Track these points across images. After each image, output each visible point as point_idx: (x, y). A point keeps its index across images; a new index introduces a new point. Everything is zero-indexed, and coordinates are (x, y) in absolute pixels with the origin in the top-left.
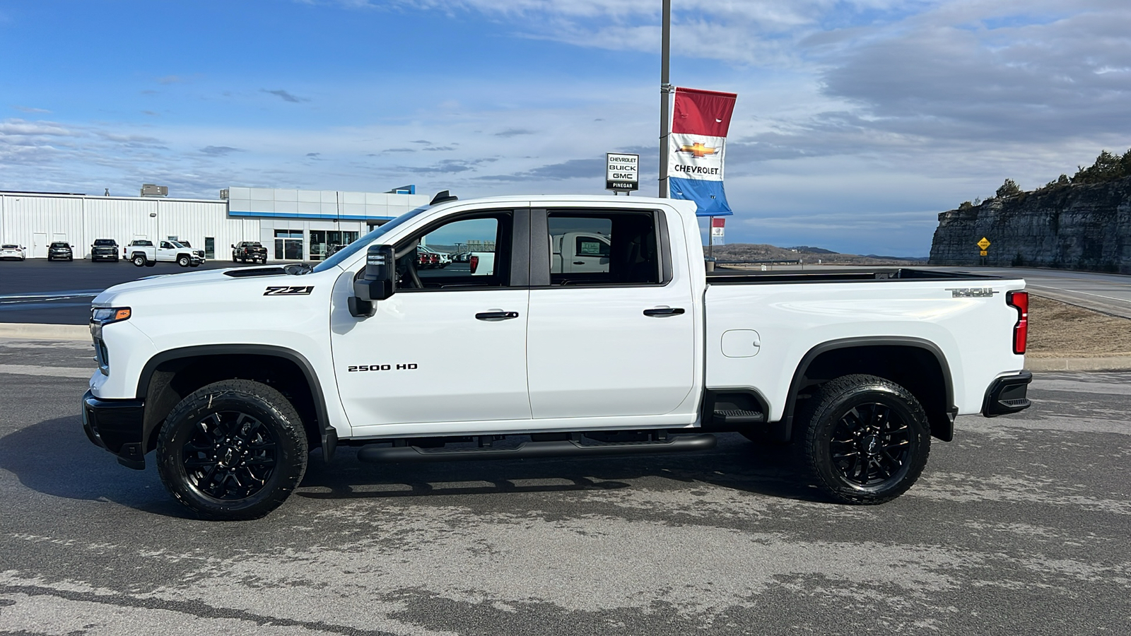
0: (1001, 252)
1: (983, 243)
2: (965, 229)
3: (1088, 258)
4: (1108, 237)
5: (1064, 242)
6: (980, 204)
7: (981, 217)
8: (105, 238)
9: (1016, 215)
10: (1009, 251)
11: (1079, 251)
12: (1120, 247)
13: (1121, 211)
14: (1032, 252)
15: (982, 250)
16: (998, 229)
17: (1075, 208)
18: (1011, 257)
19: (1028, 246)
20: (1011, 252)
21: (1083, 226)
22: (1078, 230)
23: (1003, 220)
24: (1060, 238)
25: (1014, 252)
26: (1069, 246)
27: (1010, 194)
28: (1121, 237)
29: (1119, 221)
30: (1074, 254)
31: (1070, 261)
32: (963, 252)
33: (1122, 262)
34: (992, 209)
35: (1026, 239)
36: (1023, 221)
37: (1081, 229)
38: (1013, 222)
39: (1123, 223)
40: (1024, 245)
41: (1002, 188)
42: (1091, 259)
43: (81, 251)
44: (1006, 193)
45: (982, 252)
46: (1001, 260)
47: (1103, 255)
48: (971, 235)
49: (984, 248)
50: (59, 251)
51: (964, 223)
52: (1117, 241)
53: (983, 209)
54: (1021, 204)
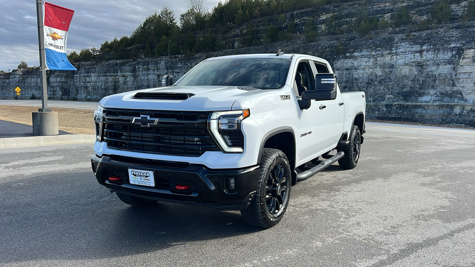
0: (24, 93)
1: (18, 89)
2: (5, 83)
3: (64, 96)
4: (72, 87)
5: (53, 89)
6: (11, 72)
7: (12, 78)
9: (30, 77)
10: (28, 93)
11: (61, 93)
12: (77, 91)
13: (76, 77)
14: (39, 93)
15: (17, 92)
16: (21, 83)
17: (56, 75)
18: (29, 96)
19: (37, 91)
20: (29, 93)
21: (61, 82)
22: (59, 84)
23: (24, 79)
24: (51, 87)
25: (30, 93)
26: (56, 91)
27: (25, 68)
28: (77, 87)
29: (75, 81)
30: (58, 94)
31: (57, 97)
32: (4, 94)
33: (78, 97)
34: (17, 74)
35: (35, 88)
36: (33, 80)
37: (60, 84)
38: (29, 80)
39: (77, 81)
40: (35, 90)
41: (20, 65)
42: (66, 96)
44: (23, 67)
45: (17, 93)
46: (25, 97)
47: (70, 94)
48: (7, 86)
49: (18, 92)
51: (3, 80)
52: (75, 89)
53: (12, 74)
54: (31, 73)
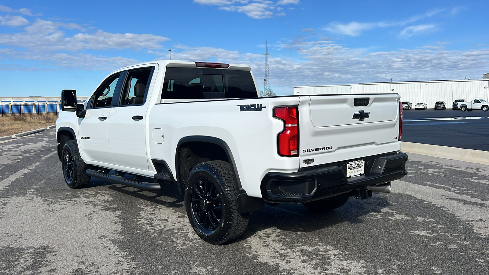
8: (460, 99)
43: (449, 106)
50: (439, 105)
